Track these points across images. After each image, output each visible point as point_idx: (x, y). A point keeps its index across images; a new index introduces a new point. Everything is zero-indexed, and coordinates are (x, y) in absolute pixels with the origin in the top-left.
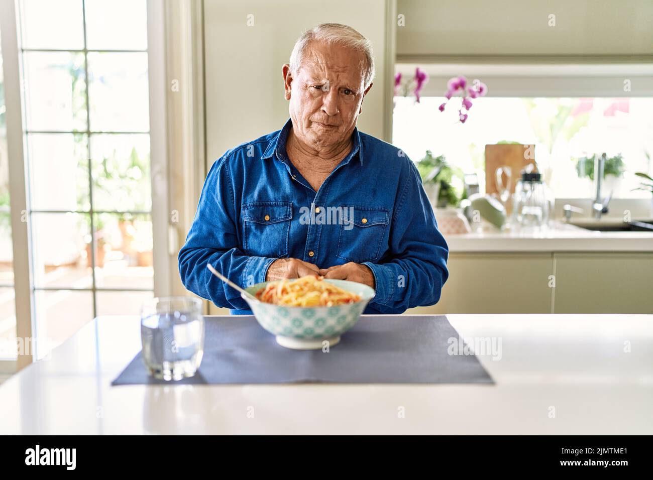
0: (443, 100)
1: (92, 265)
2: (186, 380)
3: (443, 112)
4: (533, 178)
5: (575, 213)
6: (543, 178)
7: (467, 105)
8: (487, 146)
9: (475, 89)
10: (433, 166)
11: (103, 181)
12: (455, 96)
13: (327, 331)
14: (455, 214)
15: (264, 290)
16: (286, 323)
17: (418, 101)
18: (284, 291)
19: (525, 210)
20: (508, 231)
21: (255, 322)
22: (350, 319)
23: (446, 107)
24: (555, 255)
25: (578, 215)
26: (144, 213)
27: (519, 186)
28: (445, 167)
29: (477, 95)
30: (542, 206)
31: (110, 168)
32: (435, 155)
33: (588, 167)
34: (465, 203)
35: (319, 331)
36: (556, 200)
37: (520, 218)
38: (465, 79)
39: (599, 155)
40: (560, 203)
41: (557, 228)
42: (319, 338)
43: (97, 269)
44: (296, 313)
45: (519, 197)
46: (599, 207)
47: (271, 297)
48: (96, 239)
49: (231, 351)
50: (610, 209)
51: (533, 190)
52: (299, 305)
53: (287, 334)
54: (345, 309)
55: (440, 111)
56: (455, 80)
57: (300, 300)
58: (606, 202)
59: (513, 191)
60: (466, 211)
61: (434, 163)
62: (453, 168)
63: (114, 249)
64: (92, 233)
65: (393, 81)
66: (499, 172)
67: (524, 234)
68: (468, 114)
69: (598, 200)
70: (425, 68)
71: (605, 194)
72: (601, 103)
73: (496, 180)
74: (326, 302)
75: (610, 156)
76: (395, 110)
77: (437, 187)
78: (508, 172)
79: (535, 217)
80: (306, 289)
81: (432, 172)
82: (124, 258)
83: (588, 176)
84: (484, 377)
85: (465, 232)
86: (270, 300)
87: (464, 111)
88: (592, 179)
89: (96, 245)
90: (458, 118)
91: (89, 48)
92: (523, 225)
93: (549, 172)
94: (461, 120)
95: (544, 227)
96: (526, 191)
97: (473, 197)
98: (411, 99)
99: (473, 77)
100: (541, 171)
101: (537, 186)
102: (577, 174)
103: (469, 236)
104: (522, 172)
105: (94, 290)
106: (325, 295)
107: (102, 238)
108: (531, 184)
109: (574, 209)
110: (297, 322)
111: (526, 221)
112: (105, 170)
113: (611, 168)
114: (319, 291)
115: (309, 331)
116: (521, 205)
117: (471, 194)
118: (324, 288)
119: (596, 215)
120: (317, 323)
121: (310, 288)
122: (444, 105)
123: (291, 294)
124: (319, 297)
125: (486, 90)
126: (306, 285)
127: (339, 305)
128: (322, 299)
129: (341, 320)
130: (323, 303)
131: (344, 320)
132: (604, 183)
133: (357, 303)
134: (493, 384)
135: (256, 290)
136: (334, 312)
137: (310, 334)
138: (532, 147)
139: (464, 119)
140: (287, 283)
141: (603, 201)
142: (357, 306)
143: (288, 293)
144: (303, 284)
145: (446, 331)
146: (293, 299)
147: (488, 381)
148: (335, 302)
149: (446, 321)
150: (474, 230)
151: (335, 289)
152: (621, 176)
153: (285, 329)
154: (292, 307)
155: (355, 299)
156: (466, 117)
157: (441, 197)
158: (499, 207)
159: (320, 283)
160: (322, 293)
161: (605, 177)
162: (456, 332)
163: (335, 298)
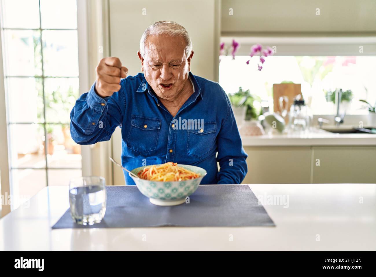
0: (248, 58)
1: (46, 153)
2: (96, 225)
3: (248, 65)
4: (300, 103)
6: (306, 103)
7: (262, 61)
8: (274, 85)
9: (266, 51)
10: (243, 96)
11: (52, 104)
12: (255, 55)
13: (179, 195)
14: (255, 124)
15: (142, 171)
16: (155, 191)
17: (234, 59)
18: (153, 172)
19: (296, 122)
20: (286, 134)
21: (137, 189)
22: (192, 188)
24: (313, 148)
25: (326, 124)
27: (292, 108)
28: (249, 97)
29: (268, 54)
30: (305, 119)
31: (57, 96)
32: (244, 90)
33: (332, 97)
34: (262, 118)
35: (174, 195)
36: (314, 116)
37: (293, 126)
38: (262, 47)
39: (339, 90)
40: (316, 117)
42: (174, 199)
43: (48, 156)
44: (160, 185)
45: (292, 114)
46: (338, 120)
47: (146, 175)
48: (48, 138)
50: (345, 121)
51: (300, 109)
52: (162, 180)
53: (155, 197)
54: (189, 182)
55: (247, 64)
56: (256, 47)
57: (163, 177)
58: (343, 117)
59: (289, 110)
60: (262, 122)
61: (243, 94)
62: (255, 97)
63: (59, 144)
64: (45, 135)
65: (219, 47)
66: (281, 99)
67: (295, 136)
69: (338, 115)
70: (238, 40)
71: (342, 112)
72: (340, 59)
73: (279, 104)
74: (178, 179)
75: (344, 90)
76: (220, 64)
77: (245, 109)
78: (286, 99)
79: (301, 126)
80: (166, 171)
81: (242, 100)
82: (65, 149)
83: (332, 101)
84: (270, 222)
85: (261, 134)
86: (146, 178)
87: (261, 64)
88: (334, 102)
89: (48, 142)
90: (258, 68)
92: (294, 130)
93: (310, 99)
94: (259, 70)
95: (307, 131)
96: (296, 111)
97: (266, 114)
98: (230, 57)
99: (266, 45)
100: (305, 98)
101: (303, 107)
102: (325, 100)
103: (264, 137)
104: (294, 99)
105: (47, 169)
106: (178, 174)
107: (52, 138)
108: (299, 106)
109: (325, 121)
110: (161, 190)
111: (297, 128)
112: (54, 98)
113: (345, 97)
114: (174, 172)
115: (168, 196)
116: (293, 119)
117: (265, 112)
118: (177, 170)
119: (337, 124)
120: (173, 190)
121: (169, 170)
122: (249, 61)
123: (158, 174)
124: (174, 175)
125: (273, 52)
126: (167, 168)
127: (186, 180)
128: (176, 177)
129: (187, 189)
130: (176, 179)
131: (189, 189)
132: (341, 106)
133: (196, 179)
134: (274, 226)
135: (138, 171)
136: (183, 184)
137: (169, 197)
138: (299, 86)
139: (260, 69)
140: (155, 167)
141: (341, 116)
142: (196, 181)
143: (156, 173)
144: (164, 167)
145: (248, 195)
146: (159, 177)
147: (271, 224)
148: (183, 178)
149: (248, 188)
150: (266, 133)
151: (184, 170)
152: (350, 102)
153: (154, 194)
154: (158, 181)
155: (195, 176)
156: (262, 67)
157: (247, 114)
158: (281, 120)
159: (175, 167)
160: (176, 173)
161: (342, 102)
162: (254, 195)
163: (183, 176)
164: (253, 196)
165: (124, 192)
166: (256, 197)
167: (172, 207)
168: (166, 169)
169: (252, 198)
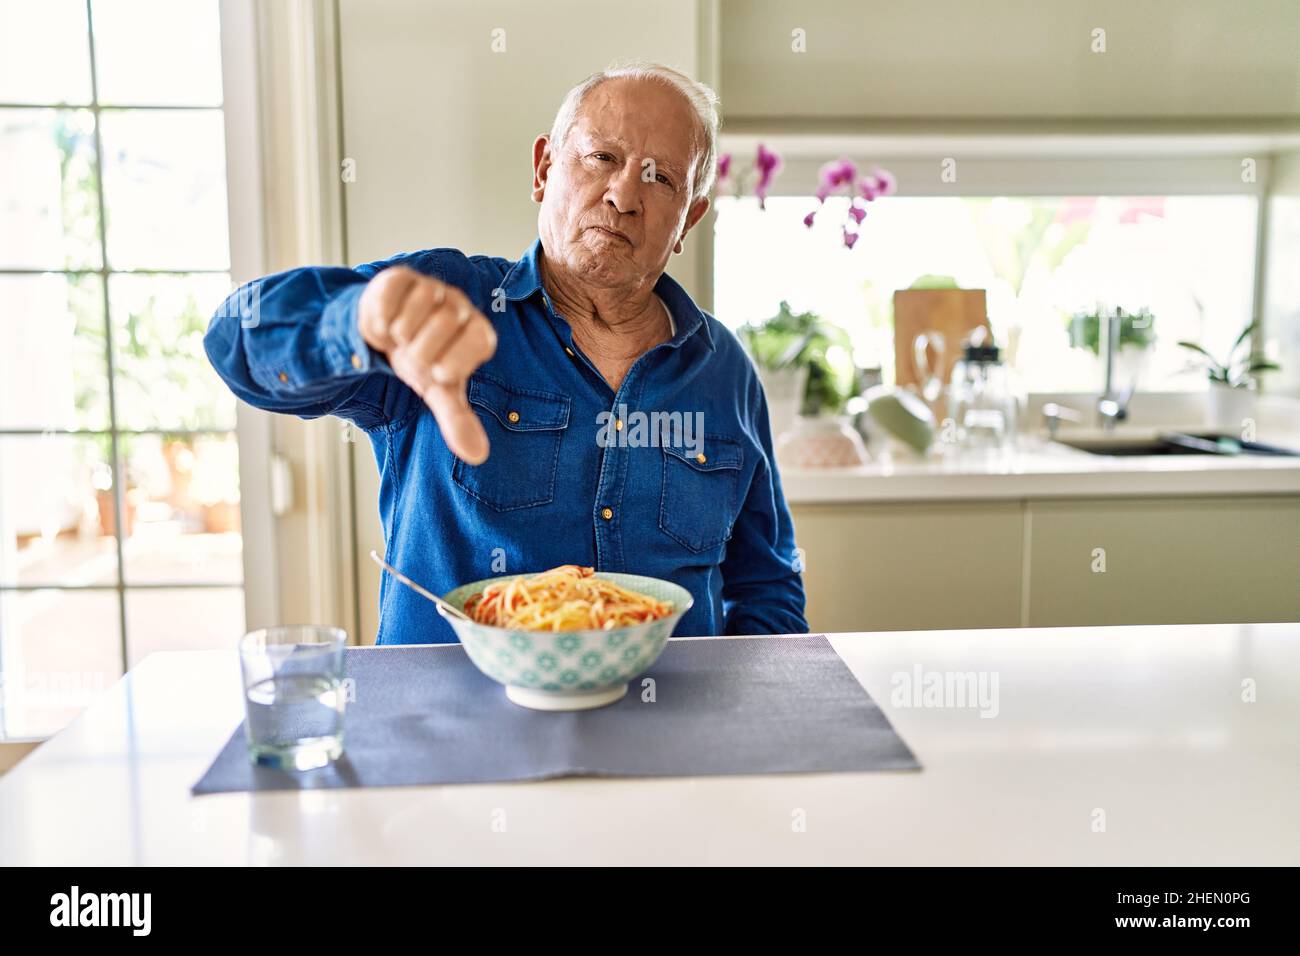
0: (809, 204)
1: (116, 532)
3: (811, 228)
4: (985, 355)
5: (1066, 421)
6: (1002, 356)
7: (858, 215)
8: (898, 294)
9: (871, 182)
10: (793, 332)
11: (130, 363)
12: (833, 195)
13: (604, 676)
14: (836, 428)
15: (480, 596)
16: (526, 662)
17: (763, 206)
18: (517, 600)
19: (972, 418)
20: (939, 458)
21: (462, 657)
22: (646, 650)
23: (815, 219)
24: (1030, 504)
25: (1071, 424)
26: (220, 433)
27: (959, 372)
28: (816, 335)
29: (876, 193)
30: (1001, 408)
31: (142, 336)
32: (797, 311)
33: (1089, 331)
34: (857, 406)
35: (589, 675)
36: (1031, 396)
37: (961, 433)
38: (855, 165)
39: (1113, 313)
40: (1037, 401)
41: (1032, 451)
42: (587, 688)
44: (545, 643)
45: (958, 392)
46: (1110, 409)
47: (493, 610)
49: (420, 718)
50: (1133, 413)
51: (985, 378)
52: (548, 627)
53: (527, 682)
54: (638, 631)
55: (805, 226)
56: (834, 167)
57: (550, 617)
58: (1124, 399)
59: (947, 380)
60: (858, 422)
61: (794, 326)
62: (831, 333)
63: (153, 500)
66: (921, 343)
67: (969, 465)
68: (859, 234)
69: (1108, 394)
70: (777, 145)
71: (1121, 383)
72: (1108, 208)
73: (915, 359)
74: (601, 623)
75: (1129, 311)
76: (718, 226)
77: (801, 375)
78: (939, 342)
79: (990, 432)
80: (562, 596)
81: (792, 345)
82: (175, 517)
83: (1090, 348)
84: (901, 757)
85: (857, 462)
86: (491, 620)
87: (852, 227)
88: (1096, 351)
90: (841, 240)
91: (101, 102)
92: (966, 447)
93: (1015, 335)
94: (846, 244)
95: (1007, 448)
96: (970, 381)
97: (873, 394)
98: (751, 202)
99: (869, 160)
100: (1000, 340)
101: (993, 371)
102: (1068, 343)
103: (865, 470)
104: (963, 343)
105: (121, 587)
106: (599, 606)
108: (982, 366)
109: (1065, 414)
110: (546, 660)
111: (974, 439)
112: (134, 340)
113: (1130, 333)
114: (586, 600)
115: (570, 677)
116: (963, 409)
117: (868, 387)
118: (596, 593)
119: (1105, 425)
120: (585, 660)
121: (569, 594)
122: (813, 213)
123: (532, 606)
124: (588, 611)
125: (892, 184)
126: (562, 587)
127: (626, 625)
128: (593, 614)
129: (631, 654)
130: (596, 623)
131: (636, 654)
132: (1119, 362)
133: (661, 620)
134: (917, 769)
135: (464, 598)
136: (617, 639)
137: (571, 682)
138: (980, 295)
139: (850, 241)
140: (523, 583)
141: (1119, 394)
142: (660, 626)
143: (525, 604)
144: (554, 585)
145: (827, 668)
146: (537, 615)
147: (908, 765)
148: (617, 618)
149: (827, 646)
150: (874, 459)
151: (618, 592)
152: (1150, 348)
153: (524, 674)
154: (533, 630)
155: (656, 612)
156: (855, 236)
157: (809, 392)
158: (922, 412)
159: (587, 582)
160: (593, 603)
161: (1120, 349)
162: (847, 668)
163: (618, 610)
164: (842, 673)
165: (416, 668)
166: (852, 675)
167: (583, 714)
168: (561, 591)
169: (842, 678)
